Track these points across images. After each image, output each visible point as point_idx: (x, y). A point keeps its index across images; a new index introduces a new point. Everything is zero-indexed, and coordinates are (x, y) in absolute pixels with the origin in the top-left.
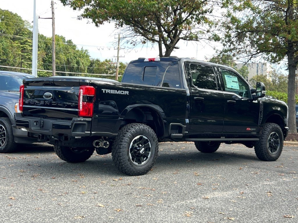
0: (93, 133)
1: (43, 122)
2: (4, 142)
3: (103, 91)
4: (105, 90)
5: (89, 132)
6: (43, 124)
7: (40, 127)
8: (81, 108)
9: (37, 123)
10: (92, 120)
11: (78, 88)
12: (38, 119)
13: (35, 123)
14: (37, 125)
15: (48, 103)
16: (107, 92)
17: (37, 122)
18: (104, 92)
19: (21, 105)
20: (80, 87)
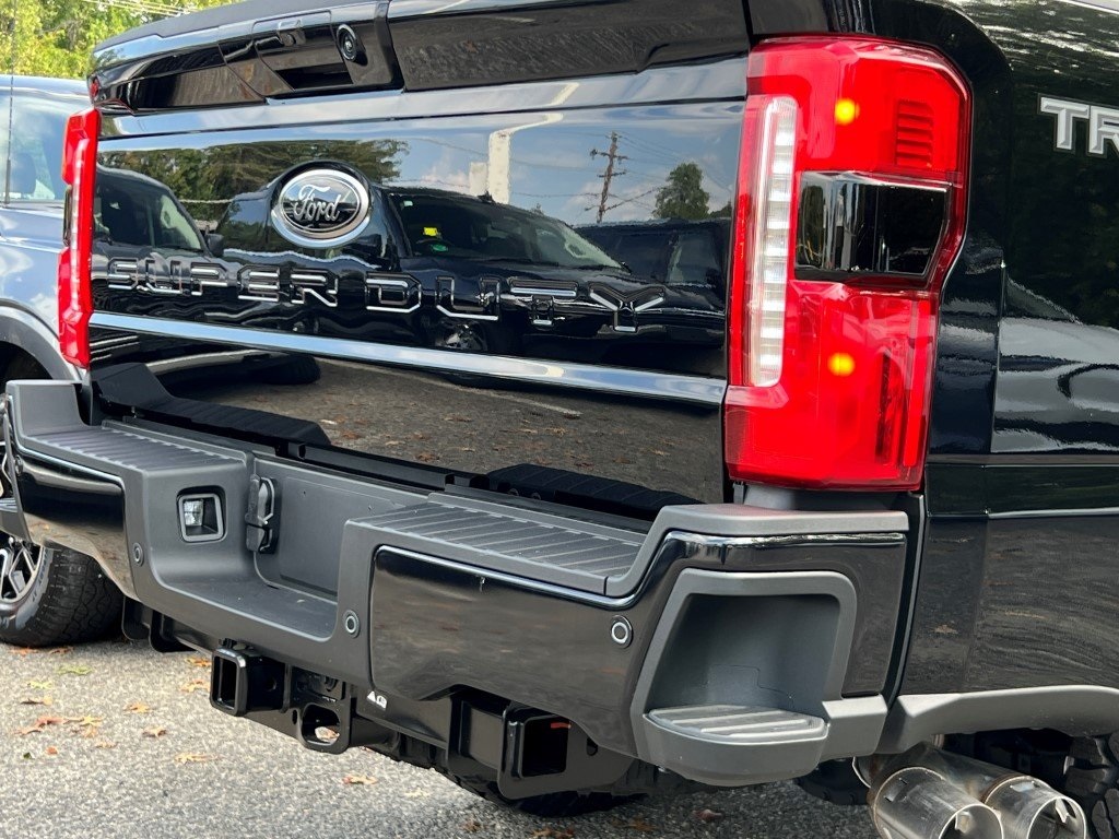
0: (916, 705)
1: (276, 504)
2: (34, 574)
3: (1051, 120)
4: (1080, 109)
5: (876, 706)
6: (275, 523)
7: (248, 554)
8: (766, 362)
9: (208, 503)
10: (911, 535)
11: (730, 74)
12: (224, 462)
13: (191, 507)
14: (209, 525)
15: (322, 290)
16: (1095, 146)
17: (208, 492)
18: (1064, 139)
19: (75, 305)
20: (757, 63)
